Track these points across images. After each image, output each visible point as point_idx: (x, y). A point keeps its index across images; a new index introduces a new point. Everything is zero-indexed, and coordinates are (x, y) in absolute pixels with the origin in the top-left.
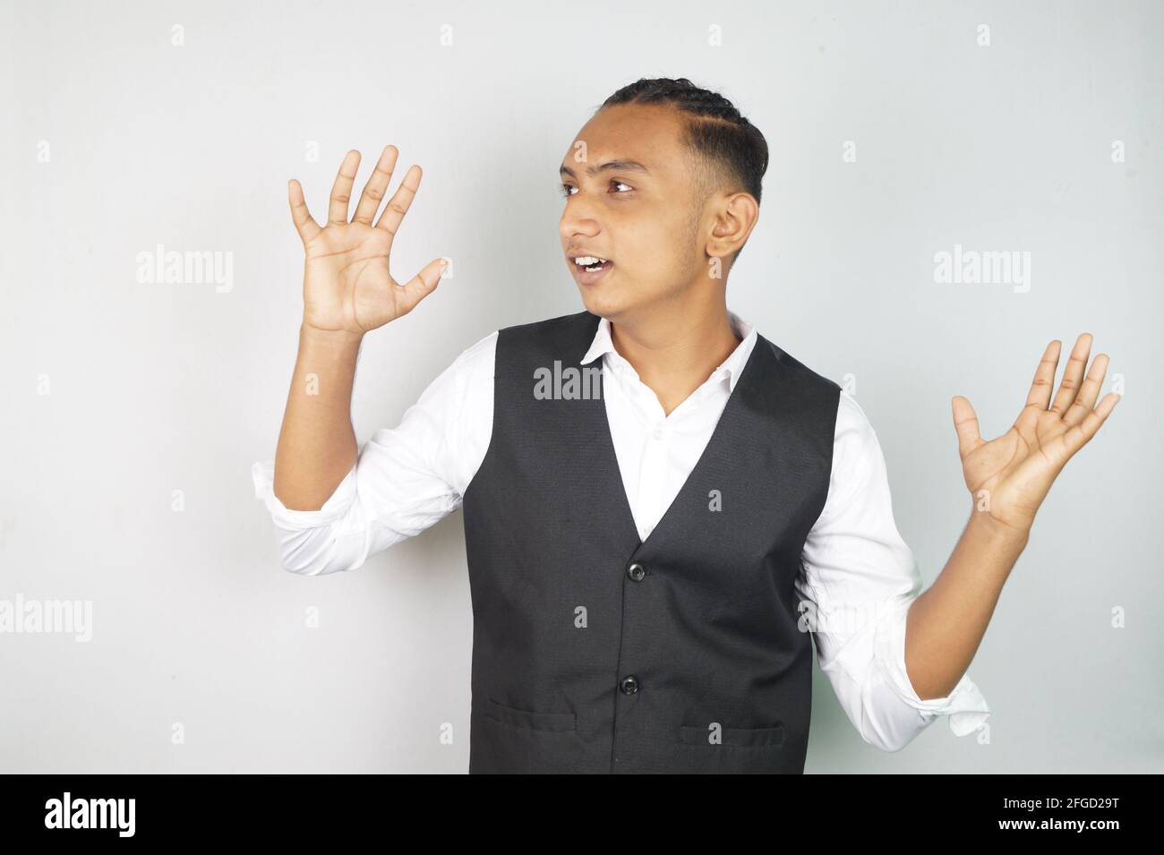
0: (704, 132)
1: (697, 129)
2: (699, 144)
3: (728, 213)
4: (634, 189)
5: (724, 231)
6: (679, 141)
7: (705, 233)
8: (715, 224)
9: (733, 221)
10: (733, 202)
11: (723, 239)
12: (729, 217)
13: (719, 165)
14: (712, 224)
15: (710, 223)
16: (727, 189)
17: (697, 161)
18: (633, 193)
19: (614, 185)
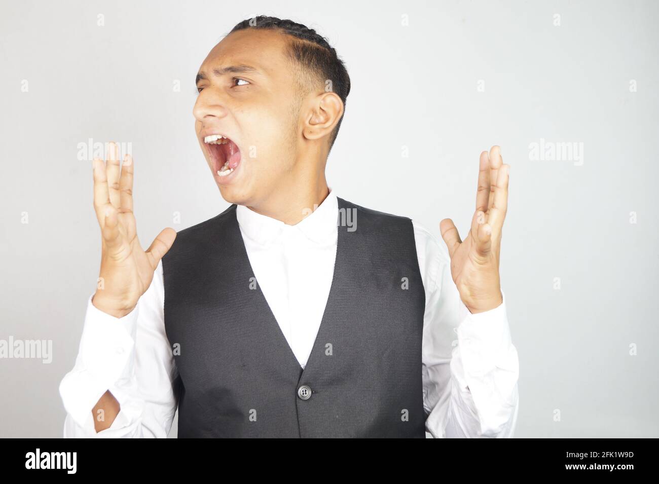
0: (302, 49)
1: (298, 47)
2: (299, 58)
3: (320, 108)
4: (250, 83)
5: (317, 121)
6: (283, 53)
7: (304, 123)
8: (311, 116)
9: (325, 115)
10: (324, 99)
11: (317, 126)
12: (321, 112)
13: (313, 73)
14: (308, 115)
15: (306, 115)
16: (319, 90)
17: (297, 67)
18: (250, 86)
19: (236, 81)
